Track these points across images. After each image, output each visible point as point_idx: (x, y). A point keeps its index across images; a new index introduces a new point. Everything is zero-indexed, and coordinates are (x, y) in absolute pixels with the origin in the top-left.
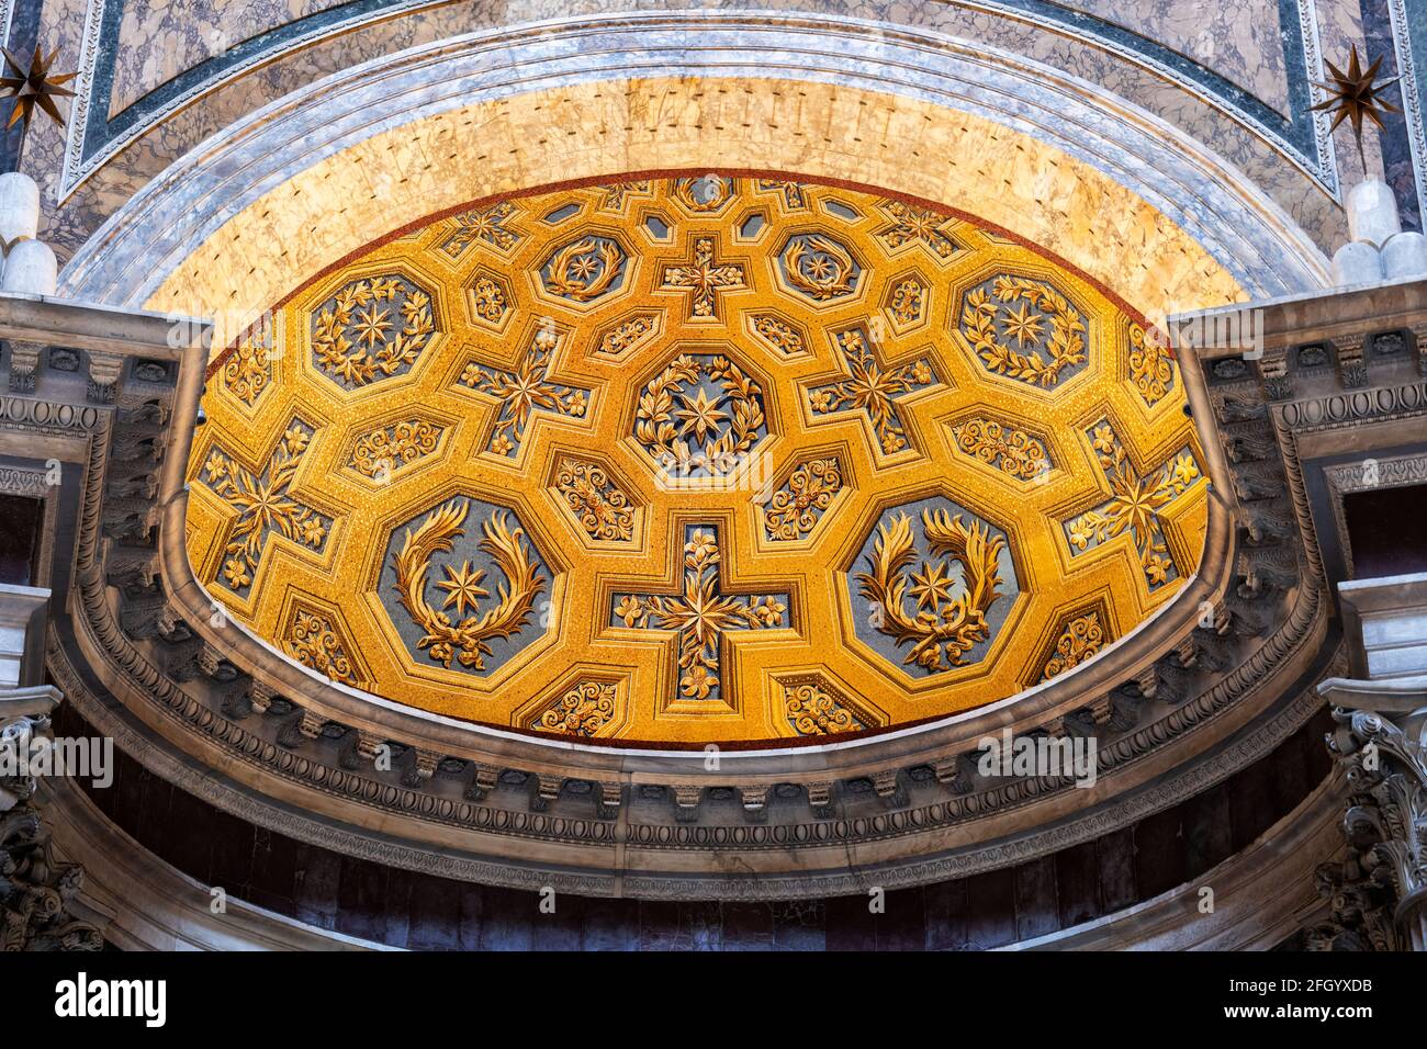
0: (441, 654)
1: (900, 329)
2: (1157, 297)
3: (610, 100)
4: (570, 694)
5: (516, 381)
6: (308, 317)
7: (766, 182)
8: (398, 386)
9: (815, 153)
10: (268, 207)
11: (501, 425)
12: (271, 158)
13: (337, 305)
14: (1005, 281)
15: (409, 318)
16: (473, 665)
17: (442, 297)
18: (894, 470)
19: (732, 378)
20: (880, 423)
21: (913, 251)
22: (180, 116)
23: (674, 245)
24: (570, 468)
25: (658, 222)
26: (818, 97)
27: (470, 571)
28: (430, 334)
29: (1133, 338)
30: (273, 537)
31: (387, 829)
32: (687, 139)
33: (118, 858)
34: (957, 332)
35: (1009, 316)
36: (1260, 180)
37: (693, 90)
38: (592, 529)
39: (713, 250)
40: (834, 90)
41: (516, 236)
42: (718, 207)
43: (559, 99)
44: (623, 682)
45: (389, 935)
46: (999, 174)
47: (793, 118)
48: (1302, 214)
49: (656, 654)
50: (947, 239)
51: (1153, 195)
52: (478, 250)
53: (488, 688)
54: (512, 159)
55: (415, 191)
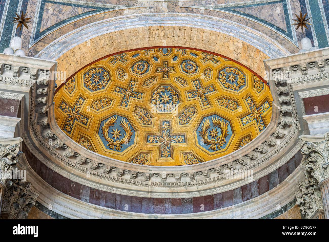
0: (112, 147)
1: (206, 80)
2: (260, 69)
3: (145, 31)
4: (139, 156)
5: (127, 91)
6: (83, 75)
7: (178, 49)
8: (102, 91)
9: (188, 42)
10: (74, 50)
11: (124, 100)
12: (74, 41)
13: (89, 74)
14: (228, 69)
15: (104, 77)
16: (119, 150)
17: (111, 73)
18: (206, 110)
19: (172, 91)
20: (203, 100)
21: (209, 63)
22: (55, 32)
23: (159, 63)
24: (138, 110)
25: (156, 58)
26: (188, 30)
27: (118, 130)
28: (109, 81)
29: (255, 79)
30: (76, 121)
31: (100, 182)
32: (161, 40)
33: (41, 184)
34: (218, 80)
35: (229, 76)
36: (281, 43)
37: (162, 29)
38: (143, 122)
39: (167, 64)
40: (191, 28)
41: (126, 60)
42: (168, 54)
43: (135, 30)
44: (150, 154)
45: (100, 204)
46: (226, 45)
47: (183, 35)
48: (290, 50)
49: (157, 148)
50: (216, 60)
51: (259, 47)
52: (118, 63)
53: (122, 154)
54: (125, 43)
55: (105, 49)
